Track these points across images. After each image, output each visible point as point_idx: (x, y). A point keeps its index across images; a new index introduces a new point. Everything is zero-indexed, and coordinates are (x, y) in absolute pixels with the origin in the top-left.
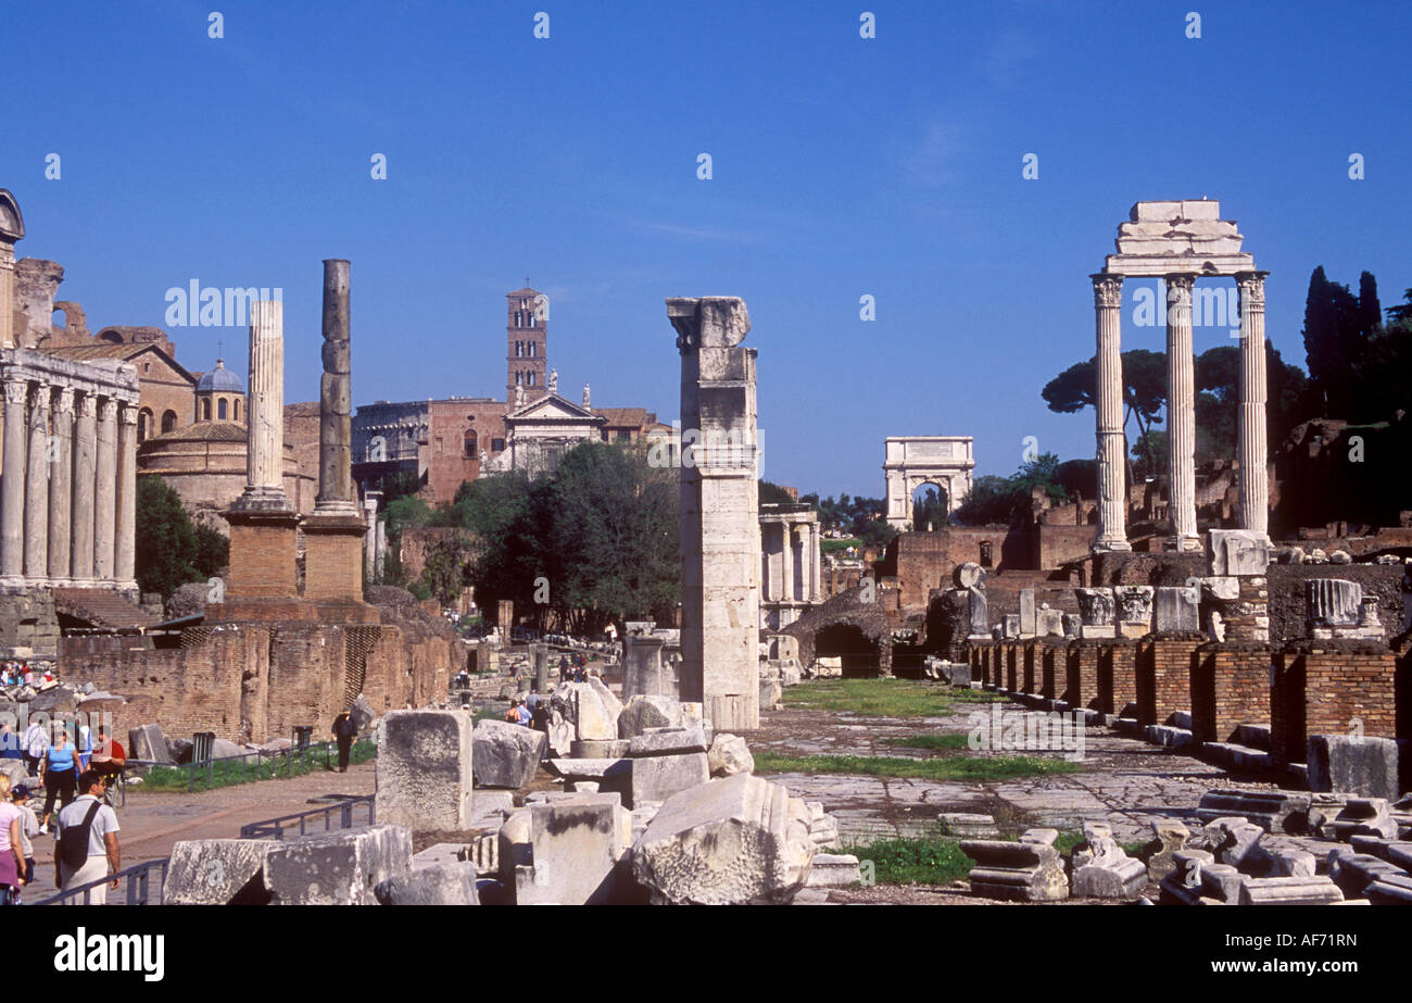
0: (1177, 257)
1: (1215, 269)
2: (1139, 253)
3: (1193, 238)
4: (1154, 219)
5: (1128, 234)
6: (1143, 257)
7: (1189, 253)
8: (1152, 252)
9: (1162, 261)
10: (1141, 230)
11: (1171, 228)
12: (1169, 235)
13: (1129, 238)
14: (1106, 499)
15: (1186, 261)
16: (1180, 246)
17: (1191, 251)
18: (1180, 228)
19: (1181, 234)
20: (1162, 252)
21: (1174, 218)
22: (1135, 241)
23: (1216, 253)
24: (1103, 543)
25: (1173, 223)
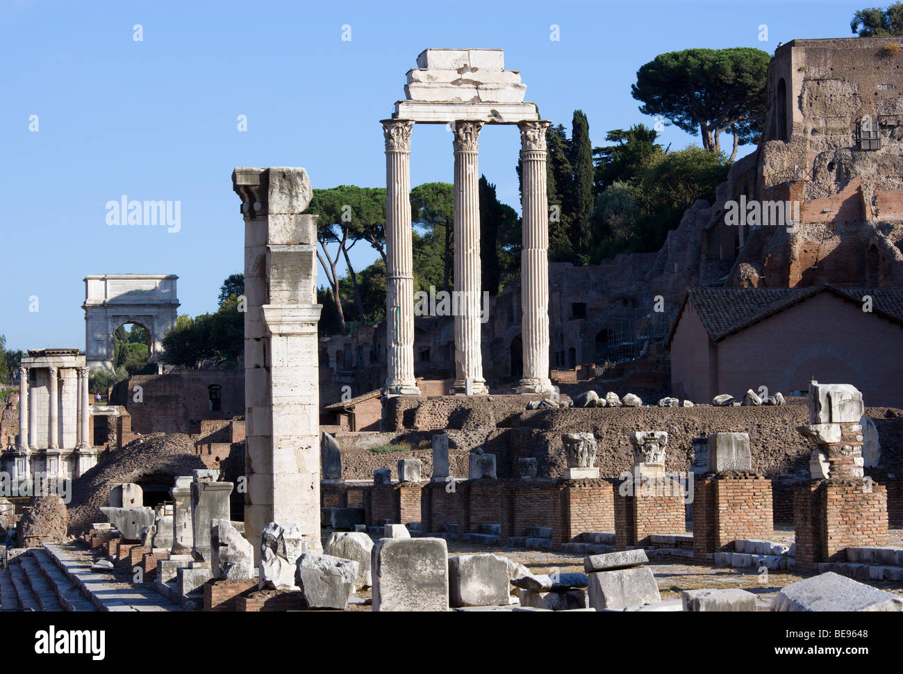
0: (464, 103)
1: (500, 117)
2: (429, 99)
3: (480, 86)
4: (443, 67)
5: (418, 81)
6: (433, 103)
7: (477, 100)
8: (441, 99)
9: (451, 108)
10: (430, 77)
11: (459, 76)
12: (456, 82)
13: (419, 84)
14: (397, 343)
15: (471, 109)
16: (467, 93)
17: (478, 98)
18: (467, 75)
19: (468, 81)
20: (450, 100)
21: (462, 66)
22: (425, 87)
23: (501, 101)
24: (394, 388)
25: (460, 71)
